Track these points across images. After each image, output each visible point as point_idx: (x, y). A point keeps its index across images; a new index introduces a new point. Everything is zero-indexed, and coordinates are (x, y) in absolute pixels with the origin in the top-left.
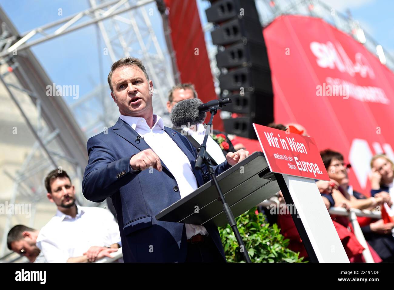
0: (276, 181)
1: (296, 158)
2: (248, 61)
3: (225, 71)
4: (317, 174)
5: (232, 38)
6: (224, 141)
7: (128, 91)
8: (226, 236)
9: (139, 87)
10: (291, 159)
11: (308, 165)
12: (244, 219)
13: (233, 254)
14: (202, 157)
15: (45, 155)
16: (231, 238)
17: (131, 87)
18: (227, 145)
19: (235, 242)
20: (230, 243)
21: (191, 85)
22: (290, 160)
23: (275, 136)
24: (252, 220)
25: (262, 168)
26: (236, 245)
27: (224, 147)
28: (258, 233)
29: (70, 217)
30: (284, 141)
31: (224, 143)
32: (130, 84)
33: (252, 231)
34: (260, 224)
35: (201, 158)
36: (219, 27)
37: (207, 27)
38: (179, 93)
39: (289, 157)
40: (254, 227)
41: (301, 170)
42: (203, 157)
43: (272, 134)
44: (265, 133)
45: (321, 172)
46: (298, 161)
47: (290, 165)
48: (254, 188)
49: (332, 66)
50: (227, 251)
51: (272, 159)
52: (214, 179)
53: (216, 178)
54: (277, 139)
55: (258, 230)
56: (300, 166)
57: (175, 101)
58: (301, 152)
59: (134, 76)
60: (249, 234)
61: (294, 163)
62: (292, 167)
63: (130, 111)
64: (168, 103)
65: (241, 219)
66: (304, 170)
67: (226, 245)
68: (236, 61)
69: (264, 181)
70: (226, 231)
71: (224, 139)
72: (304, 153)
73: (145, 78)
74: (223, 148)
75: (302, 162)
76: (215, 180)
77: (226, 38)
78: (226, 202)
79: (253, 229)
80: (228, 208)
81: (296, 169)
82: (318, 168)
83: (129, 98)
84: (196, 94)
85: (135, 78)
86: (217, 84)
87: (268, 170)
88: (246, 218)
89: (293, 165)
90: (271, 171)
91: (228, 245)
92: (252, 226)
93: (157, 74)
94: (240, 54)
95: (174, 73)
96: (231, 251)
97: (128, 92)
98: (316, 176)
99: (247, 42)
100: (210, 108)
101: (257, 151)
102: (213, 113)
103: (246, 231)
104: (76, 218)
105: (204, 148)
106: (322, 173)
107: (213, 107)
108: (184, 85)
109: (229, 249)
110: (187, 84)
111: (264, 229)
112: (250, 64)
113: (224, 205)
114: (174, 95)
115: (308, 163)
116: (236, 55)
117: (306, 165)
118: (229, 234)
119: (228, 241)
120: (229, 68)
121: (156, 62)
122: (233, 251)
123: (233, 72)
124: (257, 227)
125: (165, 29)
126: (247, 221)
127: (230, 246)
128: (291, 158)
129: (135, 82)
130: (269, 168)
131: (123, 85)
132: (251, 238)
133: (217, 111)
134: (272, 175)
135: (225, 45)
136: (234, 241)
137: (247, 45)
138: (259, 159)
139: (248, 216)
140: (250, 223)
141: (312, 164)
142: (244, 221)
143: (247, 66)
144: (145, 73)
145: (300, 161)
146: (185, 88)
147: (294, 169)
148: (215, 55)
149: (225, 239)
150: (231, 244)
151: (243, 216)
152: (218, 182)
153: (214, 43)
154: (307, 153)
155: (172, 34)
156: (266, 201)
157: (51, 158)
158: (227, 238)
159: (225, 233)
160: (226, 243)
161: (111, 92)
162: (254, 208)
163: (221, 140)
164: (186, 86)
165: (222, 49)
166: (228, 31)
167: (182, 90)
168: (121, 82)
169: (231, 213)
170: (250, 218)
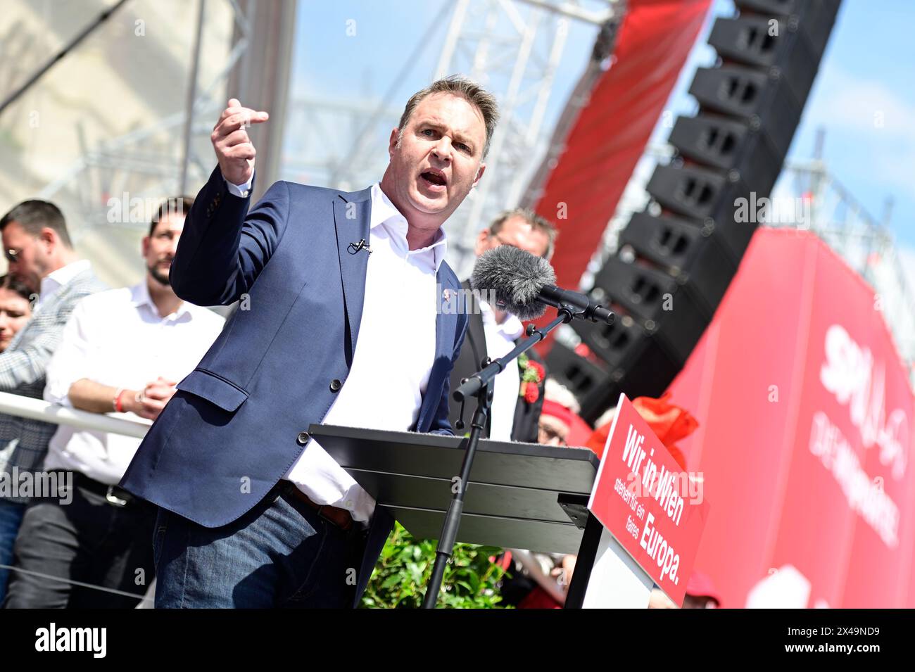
0: (582, 531)
1: (651, 518)
2: (686, 269)
3: (628, 255)
4: (667, 576)
5: (689, 204)
6: (536, 382)
7: (434, 148)
8: (405, 560)
9: (460, 157)
10: (641, 512)
11: (664, 548)
12: (462, 555)
13: (392, 604)
14: (482, 383)
15: (178, 153)
16: (412, 570)
17: (444, 146)
18: (536, 394)
19: (413, 584)
20: (403, 578)
21: (553, 228)
22: (639, 512)
23: (644, 447)
24: (475, 568)
25: (576, 487)
26: (411, 591)
27: (527, 391)
28: (468, 598)
29: (154, 310)
30: (654, 467)
31: (533, 386)
32: (447, 140)
33: (461, 587)
34: (483, 585)
35: (479, 383)
36: (680, 165)
37: (659, 149)
38: (519, 230)
39: (640, 506)
40: (469, 583)
41: (645, 548)
42: (484, 385)
43: (641, 439)
44: (631, 427)
45: (677, 579)
46: (650, 526)
47: (631, 521)
48: (531, 514)
49: (842, 397)
50: (386, 590)
51: (607, 485)
52: (474, 439)
53: (477, 440)
54: (643, 455)
55: (472, 593)
56: (647, 538)
57: (500, 240)
58: (670, 513)
59: (465, 132)
60: (449, 588)
61: (640, 524)
62: (631, 527)
63: (409, 193)
64: (485, 233)
65: (458, 549)
66: (650, 551)
67: (393, 577)
68: (663, 253)
69: (560, 513)
70: (413, 551)
71: (538, 379)
72: (674, 519)
73: (481, 152)
74: (523, 393)
75: (657, 533)
76: (473, 444)
77: (677, 196)
78: (461, 499)
79: (465, 584)
80: (458, 514)
81: (636, 538)
82: (675, 567)
83: (427, 164)
84: (551, 252)
85: (465, 136)
86: (595, 266)
87: (584, 500)
88: (468, 556)
89: (636, 527)
90: (590, 506)
91: (396, 579)
92: (467, 578)
93: (500, 163)
94: (681, 245)
95: (532, 186)
96: (394, 595)
97: (435, 151)
98: (661, 578)
99: (710, 233)
100: (563, 303)
101: (591, 450)
102: (563, 317)
103: (449, 579)
104: (165, 320)
105: (498, 368)
106: (676, 583)
107: (571, 307)
108: (540, 219)
109: (392, 589)
110: (545, 222)
111: (486, 601)
112: (686, 279)
113: (454, 502)
114: (507, 225)
115: (665, 544)
116: (673, 241)
117: (660, 545)
118: (413, 559)
119: (402, 573)
120: (639, 255)
121: (515, 140)
122: (397, 598)
123: (643, 268)
124: (476, 588)
125: (577, 92)
126: (464, 562)
127: (399, 584)
128: (643, 510)
129: (458, 143)
130: (588, 498)
131: (434, 132)
132: (447, 599)
133: (572, 318)
134: (584, 514)
135: (665, 207)
136: (413, 581)
137: (705, 238)
138: (583, 467)
139: (474, 554)
140: (469, 571)
141: (671, 551)
142: (460, 558)
143: (676, 278)
144: (488, 143)
145: (653, 529)
146: (537, 226)
147: (633, 535)
148: (634, 210)
149: (399, 565)
150: (404, 581)
151: (464, 548)
152: (475, 450)
153: (650, 188)
154: (677, 524)
155: (586, 112)
156: (526, 552)
157: (185, 164)
158: (404, 566)
159: (408, 554)
160: (396, 573)
161: (398, 127)
162: (496, 548)
163: (532, 376)
164: (541, 224)
165: (655, 210)
166: (691, 186)
167: (528, 227)
168: (434, 122)
169: (455, 526)
170: (475, 561)
